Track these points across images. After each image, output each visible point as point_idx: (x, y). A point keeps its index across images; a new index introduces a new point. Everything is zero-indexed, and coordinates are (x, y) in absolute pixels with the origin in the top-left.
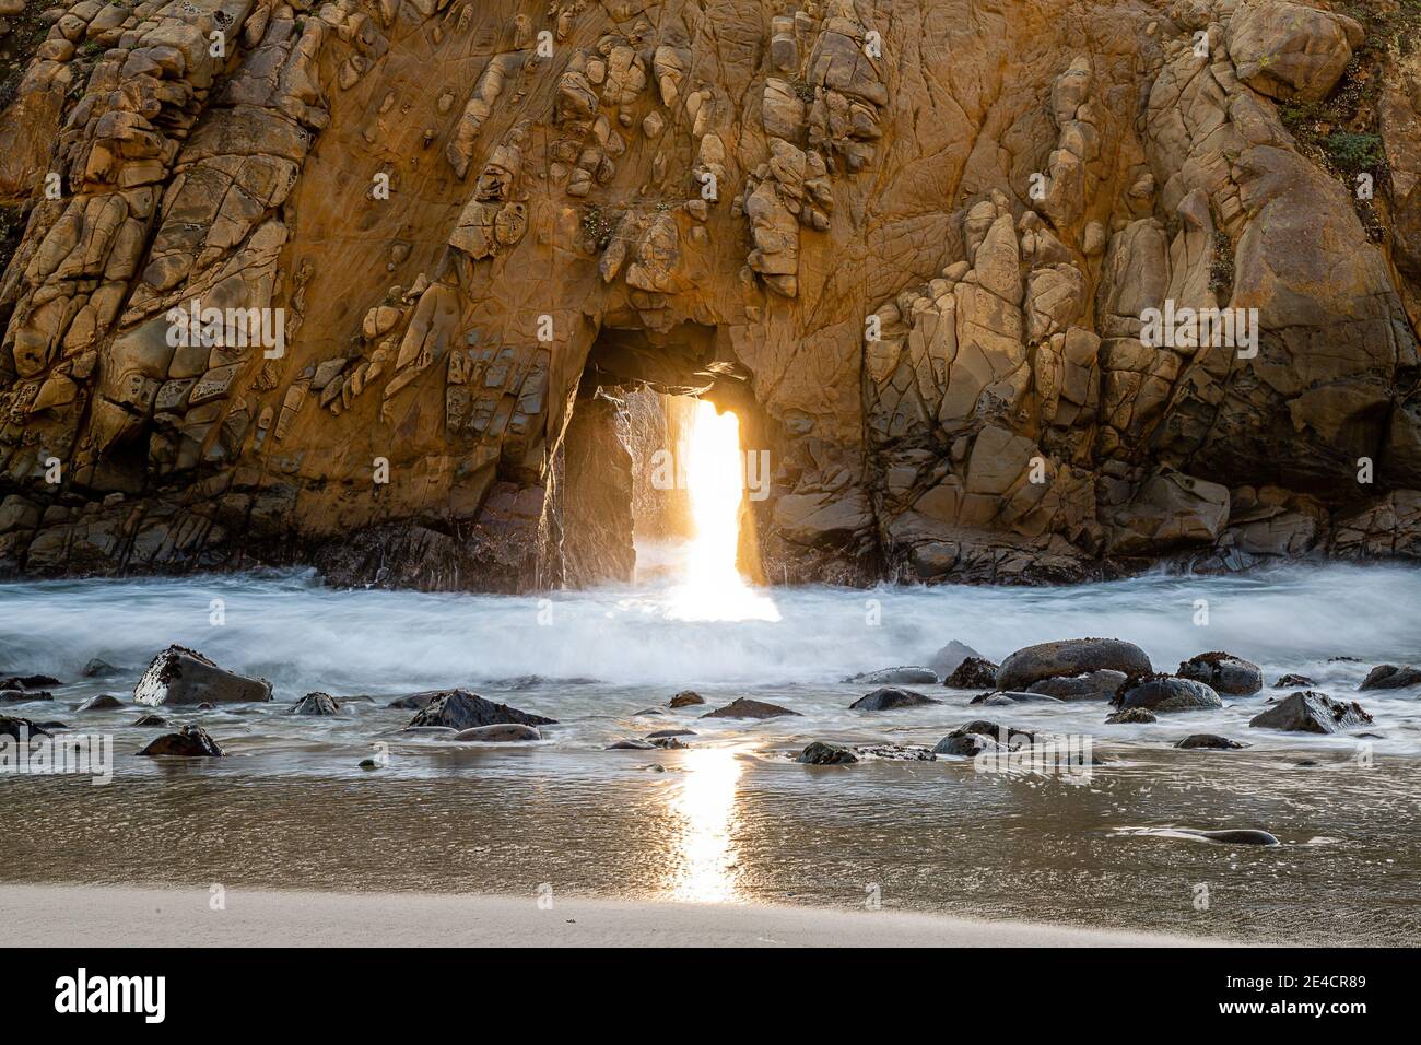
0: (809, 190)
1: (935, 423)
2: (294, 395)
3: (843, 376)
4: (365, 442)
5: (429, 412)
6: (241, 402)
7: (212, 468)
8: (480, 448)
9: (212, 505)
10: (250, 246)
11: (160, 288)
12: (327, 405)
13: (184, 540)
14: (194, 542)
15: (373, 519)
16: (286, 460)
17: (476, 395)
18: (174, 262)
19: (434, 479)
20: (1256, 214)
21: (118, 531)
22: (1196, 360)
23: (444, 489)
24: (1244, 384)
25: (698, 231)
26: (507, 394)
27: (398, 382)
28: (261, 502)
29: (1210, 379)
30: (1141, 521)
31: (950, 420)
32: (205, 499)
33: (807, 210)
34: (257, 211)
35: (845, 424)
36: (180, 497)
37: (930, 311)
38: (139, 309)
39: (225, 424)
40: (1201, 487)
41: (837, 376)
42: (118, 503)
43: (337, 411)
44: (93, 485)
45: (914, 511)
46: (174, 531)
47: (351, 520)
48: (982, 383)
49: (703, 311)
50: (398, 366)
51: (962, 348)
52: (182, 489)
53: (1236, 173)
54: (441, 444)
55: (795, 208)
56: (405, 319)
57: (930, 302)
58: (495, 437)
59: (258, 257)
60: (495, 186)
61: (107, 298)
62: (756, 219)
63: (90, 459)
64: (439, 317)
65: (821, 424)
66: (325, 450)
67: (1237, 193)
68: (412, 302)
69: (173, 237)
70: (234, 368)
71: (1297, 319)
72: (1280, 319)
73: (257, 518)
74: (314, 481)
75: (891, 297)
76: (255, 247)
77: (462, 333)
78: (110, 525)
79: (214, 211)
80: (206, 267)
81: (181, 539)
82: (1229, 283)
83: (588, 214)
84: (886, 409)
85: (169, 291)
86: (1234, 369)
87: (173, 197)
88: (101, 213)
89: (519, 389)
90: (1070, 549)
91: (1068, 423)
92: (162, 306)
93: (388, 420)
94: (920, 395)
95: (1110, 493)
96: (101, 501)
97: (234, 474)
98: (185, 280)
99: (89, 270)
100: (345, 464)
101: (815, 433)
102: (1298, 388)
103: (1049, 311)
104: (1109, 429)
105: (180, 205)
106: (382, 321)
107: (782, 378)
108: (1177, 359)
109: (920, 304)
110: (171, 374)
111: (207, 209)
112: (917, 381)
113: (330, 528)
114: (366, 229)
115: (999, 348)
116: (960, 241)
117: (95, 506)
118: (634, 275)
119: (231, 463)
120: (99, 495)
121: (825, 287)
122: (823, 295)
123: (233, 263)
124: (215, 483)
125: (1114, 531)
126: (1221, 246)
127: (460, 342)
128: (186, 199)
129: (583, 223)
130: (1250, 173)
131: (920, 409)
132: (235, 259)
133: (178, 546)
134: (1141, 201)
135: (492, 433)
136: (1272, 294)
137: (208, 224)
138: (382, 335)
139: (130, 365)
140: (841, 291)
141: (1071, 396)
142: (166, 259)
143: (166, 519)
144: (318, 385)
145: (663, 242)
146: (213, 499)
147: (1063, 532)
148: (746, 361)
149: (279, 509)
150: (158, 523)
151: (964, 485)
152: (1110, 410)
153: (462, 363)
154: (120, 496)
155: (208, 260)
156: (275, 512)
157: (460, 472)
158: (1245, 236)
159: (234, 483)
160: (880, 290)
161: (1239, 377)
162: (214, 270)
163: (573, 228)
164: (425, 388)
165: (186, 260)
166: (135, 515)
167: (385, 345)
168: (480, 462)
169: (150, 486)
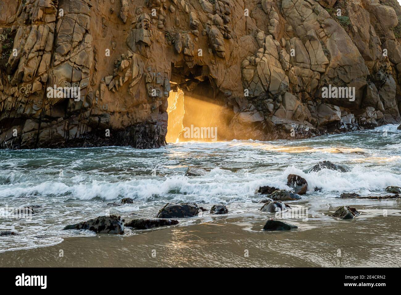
0: (225, 27)
1: (268, 92)
2: (103, 87)
3: (238, 79)
4: (123, 101)
5: (143, 91)
6: (91, 89)
7: (86, 109)
8: (157, 102)
9: (88, 121)
10: (85, 41)
11: (63, 54)
12: (111, 90)
13: (83, 132)
14: (85, 132)
15: (132, 123)
16: (104, 106)
17: (155, 86)
18: (67, 46)
19: (146, 111)
20: (330, 36)
21: (64, 130)
22: (325, 74)
23: (149, 114)
24: (336, 80)
25: (197, 39)
26: (161, 86)
27: (134, 82)
28: (102, 119)
29: (329, 79)
30: (326, 116)
31: (273, 91)
32: (84, 119)
33: (226, 34)
34: (84, 31)
35: (240, 93)
36: (78, 118)
37: (261, 61)
38: (59, 61)
39: (87, 96)
40: (336, 107)
41: (237, 80)
42: (62, 121)
43: (115, 91)
44: (52, 116)
45: (275, 116)
46: (79, 129)
47: (126, 124)
48: (281, 81)
49: (200, 62)
50: (133, 77)
51: (271, 72)
52: (77, 116)
53: (323, 25)
54: (146, 100)
55: (223, 33)
56: (131, 63)
57: (260, 59)
58: (160, 98)
59: (88, 45)
60: (147, 25)
61: (47, 57)
62: (216, 35)
63: (49, 108)
64: (140, 63)
65: (234, 93)
66: (113, 103)
67: (324, 31)
68: (130, 59)
69: (63, 38)
70: (89, 78)
71: (348, 63)
72: (344, 63)
73: (102, 124)
74: (111, 112)
75: (245, 58)
76: (87, 42)
77: (146, 68)
78: (62, 127)
79: (72, 30)
80: (74, 48)
81: (82, 131)
82: (329, 54)
83: (166, 34)
84: (252, 88)
85: (67, 55)
86: (334, 76)
87: (59, 26)
88: (43, 30)
89: (164, 84)
90: (311, 125)
91: (298, 91)
92: (65, 59)
93: (131, 94)
94: (262, 84)
95: (313, 109)
96: (57, 120)
97: (91, 111)
98: (69, 52)
99: (42, 48)
100: (119, 107)
101: (233, 95)
102: (349, 81)
103: (289, 61)
104: (306, 93)
105: (62, 28)
106: (126, 64)
107: (223, 81)
108: (319, 74)
109: (258, 60)
110: (73, 80)
111: (70, 30)
112: (261, 81)
113: (120, 126)
114: (104, 37)
115: (279, 72)
116: (256, 43)
117: (56, 121)
118: (187, 51)
119: (90, 107)
120: (56, 119)
121: (231, 55)
122: (230, 57)
123: (82, 47)
124: (87, 114)
125: (319, 119)
126: (323, 44)
127: (146, 71)
128: (63, 27)
129: (165, 36)
130: (328, 25)
131: (262, 88)
132: (82, 45)
133: (81, 133)
134: (290, 33)
135: (160, 97)
136: (341, 57)
137: (72, 34)
138: (126, 68)
139: (63, 78)
140: (235, 56)
141: (299, 84)
142: (64, 45)
143: (76, 125)
144: (107, 84)
145: (191, 42)
146: (87, 119)
147: (307, 120)
148: (214, 76)
149: (108, 121)
150: (74, 127)
151: (285, 108)
152: (305, 88)
153: (151, 76)
154: (62, 119)
155: (75, 45)
156: (107, 122)
157: (153, 109)
158: (328, 42)
159: (92, 113)
160: (243, 56)
161: (335, 78)
162: (77, 49)
163: (164, 38)
164: (141, 84)
165: (70, 46)
166: (67, 125)
167: (128, 71)
168: (158, 106)
169: (67, 115)
